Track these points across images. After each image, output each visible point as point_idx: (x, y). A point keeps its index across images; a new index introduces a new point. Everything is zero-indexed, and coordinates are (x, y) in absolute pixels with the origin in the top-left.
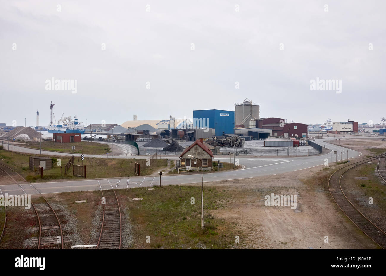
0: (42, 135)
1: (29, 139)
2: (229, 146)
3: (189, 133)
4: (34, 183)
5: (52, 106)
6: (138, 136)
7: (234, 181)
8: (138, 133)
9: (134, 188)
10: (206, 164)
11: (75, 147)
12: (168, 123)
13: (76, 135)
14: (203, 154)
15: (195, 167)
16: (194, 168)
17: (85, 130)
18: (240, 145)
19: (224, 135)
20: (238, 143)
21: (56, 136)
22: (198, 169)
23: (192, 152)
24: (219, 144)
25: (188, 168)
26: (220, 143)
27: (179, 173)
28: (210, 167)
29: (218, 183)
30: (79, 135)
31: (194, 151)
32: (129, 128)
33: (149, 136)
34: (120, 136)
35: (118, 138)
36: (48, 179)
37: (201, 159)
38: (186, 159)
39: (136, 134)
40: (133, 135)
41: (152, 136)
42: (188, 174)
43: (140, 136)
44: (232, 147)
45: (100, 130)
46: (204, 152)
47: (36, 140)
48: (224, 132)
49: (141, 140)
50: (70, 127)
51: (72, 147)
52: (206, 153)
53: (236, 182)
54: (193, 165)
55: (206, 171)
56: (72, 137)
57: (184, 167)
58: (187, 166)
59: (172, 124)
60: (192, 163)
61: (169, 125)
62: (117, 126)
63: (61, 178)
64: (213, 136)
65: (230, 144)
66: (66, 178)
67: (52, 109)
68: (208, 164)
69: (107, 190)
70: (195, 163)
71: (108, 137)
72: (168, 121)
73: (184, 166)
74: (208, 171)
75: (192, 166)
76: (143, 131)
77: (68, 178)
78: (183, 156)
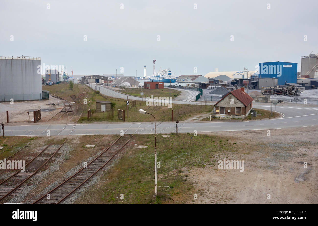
0: (139, 83)
1: (130, 86)
2: (285, 95)
3: (253, 83)
4: (80, 124)
5: (154, 61)
6: (209, 84)
7: (257, 132)
8: (210, 82)
9: (153, 134)
10: (239, 112)
11: (143, 93)
12: (243, 74)
13: (160, 84)
14: (237, 103)
15: (228, 114)
16: (228, 116)
17: (176, 80)
18: (296, 94)
19: (286, 84)
20: (294, 92)
21: (146, 84)
22: (231, 116)
23: (226, 100)
24: (276, 93)
25: (222, 116)
26: (276, 91)
27: (211, 120)
28: (243, 116)
29: (239, 133)
30: (162, 84)
31: (228, 100)
32: (208, 78)
33: (218, 84)
34: (197, 84)
35: (195, 86)
36: (93, 121)
37: (235, 107)
38: (221, 107)
39: (208, 83)
40: (205, 84)
41: (221, 85)
42: (220, 121)
43: (211, 85)
44: (288, 95)
45: (188, 80)
46: (238, 101)
47: (134, 87)
48: (286, 82)
49: (212, 88)
50: (165, 78)
51: (141, 93)
52: (239, 102)
53: (258, 133)
54: (228, 113)
55: (239, 119)
56: (157, 85)
57: (218, 115)
58: (221, 113)
59: (246, 74)
60: (226, 111)
61: (243, 76)
62: (201, 77)
63: (103, 121)
64: (275, 85)
65: (287, 93)
66: (107, 121)
67: (154, 64)
68: (241, 112)
69: (127, 135)
70: (229, 111)
71: (187, 85)
72: (242, 72)
73: (218, 113)
74: (241, 119)
75: (226, 114)
76: (213, 81)
77: (109, 121)
78: (218, 104)
